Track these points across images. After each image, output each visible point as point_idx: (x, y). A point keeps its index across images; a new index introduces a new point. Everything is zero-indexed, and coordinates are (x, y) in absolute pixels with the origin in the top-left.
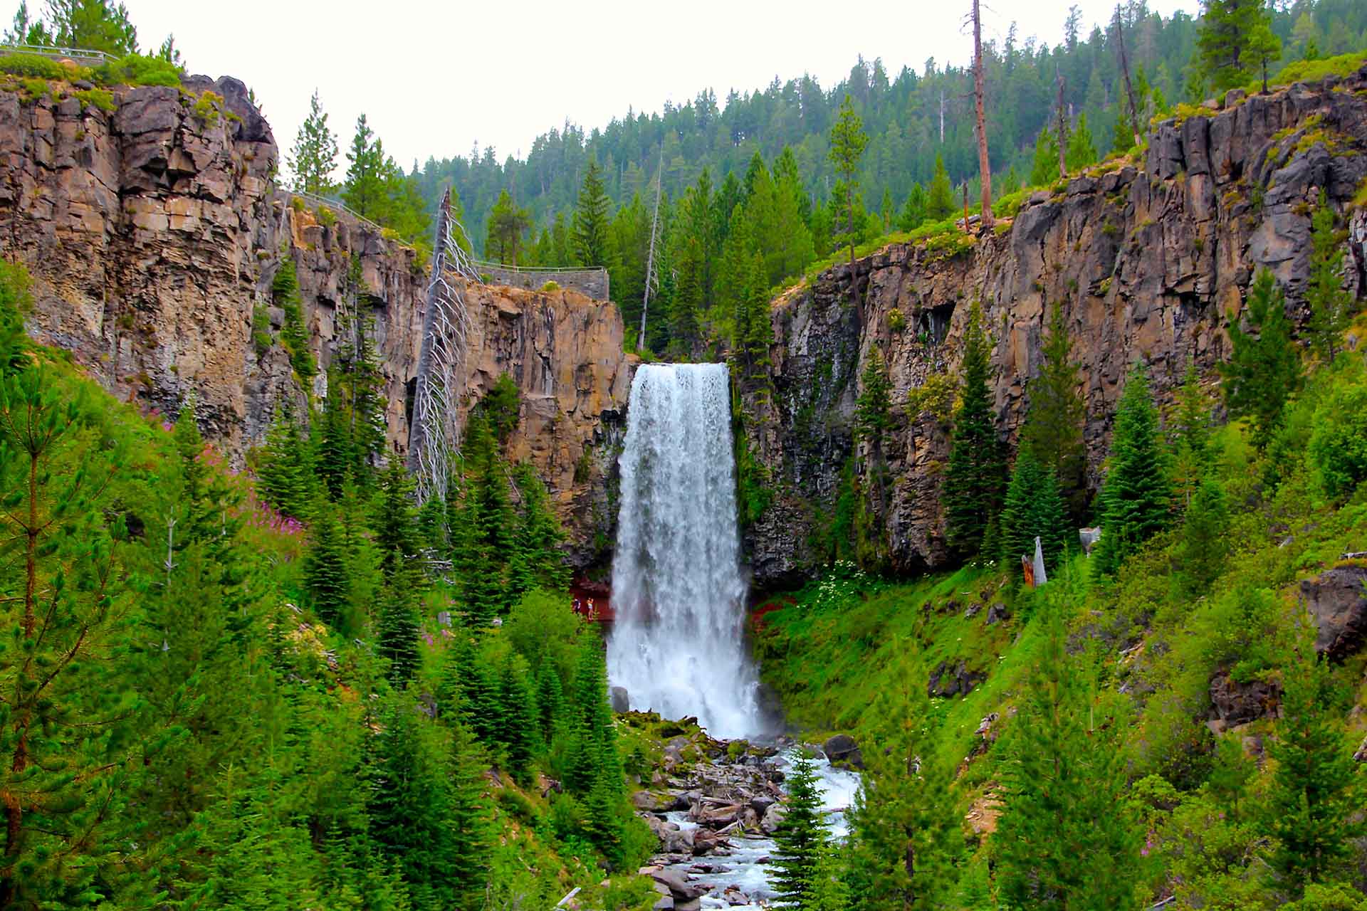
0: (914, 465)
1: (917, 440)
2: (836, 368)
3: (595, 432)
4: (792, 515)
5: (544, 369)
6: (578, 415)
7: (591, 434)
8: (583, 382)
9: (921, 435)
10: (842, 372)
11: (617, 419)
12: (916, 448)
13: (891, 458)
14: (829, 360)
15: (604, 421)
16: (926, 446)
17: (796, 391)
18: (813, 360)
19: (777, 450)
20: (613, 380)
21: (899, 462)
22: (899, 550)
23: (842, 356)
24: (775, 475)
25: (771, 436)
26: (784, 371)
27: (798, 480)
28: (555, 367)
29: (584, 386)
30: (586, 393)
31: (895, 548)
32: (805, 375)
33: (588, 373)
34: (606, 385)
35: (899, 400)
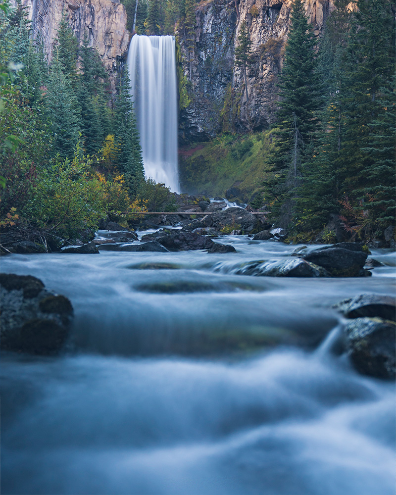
0: (262, 78)
1: (264, 66)
2: (224, 40)
3: (113, 66)
4: (203, 107)
5: (90, 34)
6: (105, 57)
7: (111, 66)
8: (108, 41)
9: (266, 63)
10: (227, 41)
11: (123, 59)
12: (263, 70)
13: (250, 76)
14: (221, 36)
15: (117, 60)
16: (268, 69)
17: (206, 50)
18: (213, 36)
19: (197, 76)
20: (122, 41)
21: (254, 78)
22: (255, 117)
23: (227, 35)
24: (196, 88)
25: (195, 70)
26: (200, 40)
27: (206, 91)
28: (95, 33)
29: (108, 44)
30: (109, 47)
31: (253, 116)
32: (209, 42)
33: (110, 37)
34: (118, 43)
35: (255, 50)
